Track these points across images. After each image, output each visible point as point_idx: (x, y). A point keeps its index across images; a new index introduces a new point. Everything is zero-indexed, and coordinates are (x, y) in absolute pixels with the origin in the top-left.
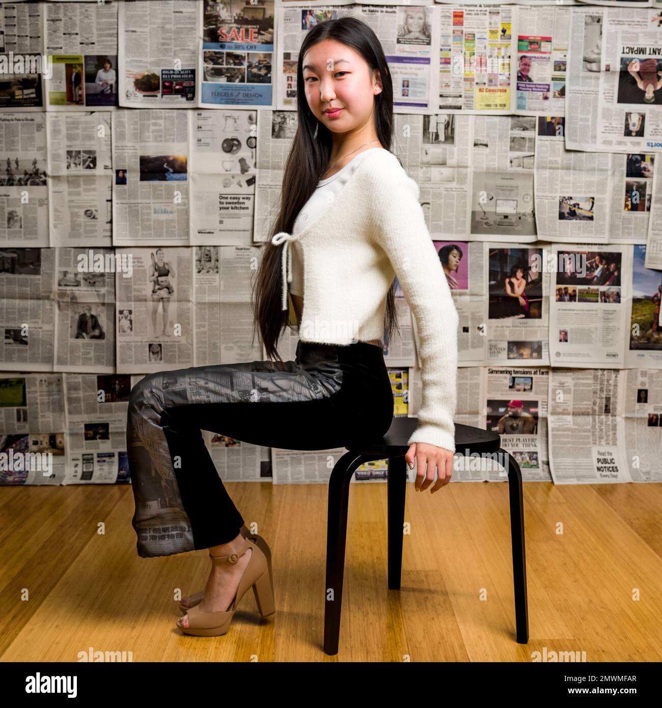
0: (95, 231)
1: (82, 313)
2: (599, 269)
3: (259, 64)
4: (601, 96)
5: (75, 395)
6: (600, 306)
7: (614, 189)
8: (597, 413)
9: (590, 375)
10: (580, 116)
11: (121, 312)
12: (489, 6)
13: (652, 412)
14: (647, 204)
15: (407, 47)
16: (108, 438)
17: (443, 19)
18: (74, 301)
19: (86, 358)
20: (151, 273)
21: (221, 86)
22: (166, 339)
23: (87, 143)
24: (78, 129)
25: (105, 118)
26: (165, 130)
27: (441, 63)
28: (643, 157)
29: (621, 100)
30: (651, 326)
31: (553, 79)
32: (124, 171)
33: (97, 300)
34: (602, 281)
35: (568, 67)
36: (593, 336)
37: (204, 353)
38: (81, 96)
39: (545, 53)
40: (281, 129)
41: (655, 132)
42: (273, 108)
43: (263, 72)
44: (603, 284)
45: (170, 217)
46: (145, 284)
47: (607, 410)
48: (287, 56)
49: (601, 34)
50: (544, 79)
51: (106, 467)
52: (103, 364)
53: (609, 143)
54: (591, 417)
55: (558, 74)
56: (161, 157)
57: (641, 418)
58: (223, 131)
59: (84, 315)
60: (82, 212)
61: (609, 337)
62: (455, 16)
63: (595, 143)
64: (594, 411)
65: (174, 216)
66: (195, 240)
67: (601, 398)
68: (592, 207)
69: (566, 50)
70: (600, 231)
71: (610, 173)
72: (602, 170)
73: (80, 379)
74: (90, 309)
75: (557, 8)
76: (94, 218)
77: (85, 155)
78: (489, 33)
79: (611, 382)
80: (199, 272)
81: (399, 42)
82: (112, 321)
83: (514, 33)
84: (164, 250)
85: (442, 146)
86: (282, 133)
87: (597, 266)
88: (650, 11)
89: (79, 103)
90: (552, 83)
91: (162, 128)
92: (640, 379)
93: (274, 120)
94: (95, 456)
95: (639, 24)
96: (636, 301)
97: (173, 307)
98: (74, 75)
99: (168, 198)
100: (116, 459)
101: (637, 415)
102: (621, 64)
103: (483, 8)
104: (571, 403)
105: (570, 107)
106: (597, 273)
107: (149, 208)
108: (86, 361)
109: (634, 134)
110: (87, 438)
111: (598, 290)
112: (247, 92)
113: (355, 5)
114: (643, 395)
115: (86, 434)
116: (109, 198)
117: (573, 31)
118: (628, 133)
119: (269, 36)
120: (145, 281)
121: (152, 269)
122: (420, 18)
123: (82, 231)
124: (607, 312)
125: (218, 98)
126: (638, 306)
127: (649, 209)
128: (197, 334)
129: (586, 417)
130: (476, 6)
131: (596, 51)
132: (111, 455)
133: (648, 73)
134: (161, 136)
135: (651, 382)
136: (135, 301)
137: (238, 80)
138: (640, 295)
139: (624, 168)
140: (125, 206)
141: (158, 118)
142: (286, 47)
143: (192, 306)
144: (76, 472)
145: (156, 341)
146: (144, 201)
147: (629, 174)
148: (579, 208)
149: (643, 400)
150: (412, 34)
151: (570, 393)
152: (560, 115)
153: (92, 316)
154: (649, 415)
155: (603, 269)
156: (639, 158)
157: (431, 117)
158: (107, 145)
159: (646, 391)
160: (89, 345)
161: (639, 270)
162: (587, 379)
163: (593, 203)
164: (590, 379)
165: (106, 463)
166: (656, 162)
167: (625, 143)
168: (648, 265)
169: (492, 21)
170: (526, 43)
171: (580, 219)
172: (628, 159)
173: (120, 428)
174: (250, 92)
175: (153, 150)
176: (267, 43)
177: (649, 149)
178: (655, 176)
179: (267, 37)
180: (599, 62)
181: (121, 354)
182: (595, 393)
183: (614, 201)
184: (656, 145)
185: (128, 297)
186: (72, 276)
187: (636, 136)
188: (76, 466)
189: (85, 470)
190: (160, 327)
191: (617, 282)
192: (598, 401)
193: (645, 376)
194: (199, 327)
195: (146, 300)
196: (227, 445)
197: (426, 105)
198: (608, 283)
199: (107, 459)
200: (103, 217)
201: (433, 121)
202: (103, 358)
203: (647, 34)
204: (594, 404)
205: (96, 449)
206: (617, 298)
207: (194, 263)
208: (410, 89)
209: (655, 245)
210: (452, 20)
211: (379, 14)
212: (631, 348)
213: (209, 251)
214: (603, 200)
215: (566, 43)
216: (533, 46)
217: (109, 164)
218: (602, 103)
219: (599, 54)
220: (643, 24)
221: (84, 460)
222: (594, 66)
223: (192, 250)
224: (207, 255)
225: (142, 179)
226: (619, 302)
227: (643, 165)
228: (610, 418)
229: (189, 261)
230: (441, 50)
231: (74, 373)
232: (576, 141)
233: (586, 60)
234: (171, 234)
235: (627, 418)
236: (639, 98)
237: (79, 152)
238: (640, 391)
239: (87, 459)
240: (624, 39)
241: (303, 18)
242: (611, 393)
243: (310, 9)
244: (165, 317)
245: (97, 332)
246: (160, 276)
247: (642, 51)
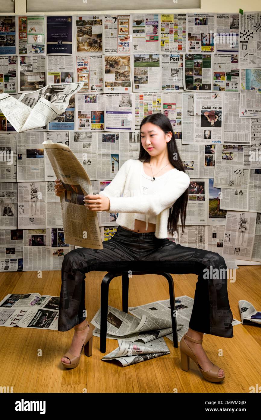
0: (11, 176)
1: (5, 207)
2: (196, 188)
3: (70, 115)
4: (195, 124)
5: (2, 237)
6: (197, 202)
7: (201, 158)
8: (197, 242)
9: (194, 228)
10: (187, 132)
11: (20, 206)
12: (152, 93)
13: (218, 242)
14: (213, 164)
15: (123, 108)
16: (14, 254)
17: (136, 98)
18: (2, 202)
19: (7, 223)
20: (31, 192)
21: (56, 123)
22: (36, 216)
23: (8, 144)
24: (4, 139)
25: (14, 135)
26: (36, 139)
27: (135, 114)
28: (211, 146)
29: (202, 125)
30: (217, 209)
31: (177, 119)
32: (21, 155)
33: (11, 202)
34: (198, 192)
35: (182, 114)
36: (195, 213)
37: (50, 221)
38: (5, 128)
39: (174, 109)
40: (78, 138)
41: (215, 137)
42: (74, 131)
43: (71, 118)
44: (198, 194)
45: (37, 171)
46: (28, 196)
47: (201, 241)
48: (80, 112)
49: (194, 102)
50: (174, 119)
51: (14, 265)
52: (13, 226)
53: (198, 141)
54: (195, 244)
55: (179, 116)
56: (34, 149)
57: (214, 244)
58: (57, 139)
59: (6, 207)
60: (5, 170)
61: (201, 214)
62: (140, 97)
63: (193, 141)
64: (196, 242)
65: (39, 170)
66: (47, 179)
67: (199, 237)
68: (193, 165)
69: (181, 108)
70: (196, 174)
71: (199, 152)
72: (196, 151)
73: (4, 231)
74: (8, 205)
75: (177, 93)
76: (10, 172)
77: (7, 149)
78: (153, 103)
79: (202, 230)
80: (48, 191)
81: (120, 106)
82: (16, 209)
83: (162, 102)
84: (35, 183)
85: (136, 143)
86: (78, 140)
87: (196, 187)
88: (211, 93)
89: (5, 130)
90: (177, 120)
91: (35, 138)
92: (213, 229)
93: (75, 135)
94: (10, 260)
95: (208, 98)
96: (210, 200)
97: (38, 204)
98: (3, 120)
99: (37, 164)
100: (17, 261)
101: (212, 243)
102: (202, 113)
103: (150, 94)
104: (187, 239)
105: (183, 128)
106: (196, 189)
107: (30, 168)
108: (7, 225)
109: (207, 138)
110: (7, 254)
111: (196, 196)
112: (65, 125)
113: (104, 93)
114: (215, 235)
115: (6, 252)
116: (15, 164)
117: (184, 101)
118: (205, 138)
119: (73, 105)
120: (28, 195)
121: (31, 190)
122: (128, 98)
123: (5, 176)
124: (200, 204)
125: (55, 128)
126: (212, 202)
127: (214, 165)
128: (47, 214)
129: (193, 244)
130: (148, 93)
131: (192, 108)
132: (15, 260)
133: (211, 116)
134: (34, 142)
135: (218, 230)
136: (24, 202)
137: (62, 121)
138: (212, 197)
139: (204, 151)
140: (22, 167)
141: (33, 135)
142: (79, 109)
143: (46, 204)
144: (2, 266)
145: (32, 217)
146: (28, 165)
147: (206, 153)
148: (188, 165)
149: (215, 237)
150: (125, 103)
151: (187, 235)
152: (180, 131)
153: (9, 208)
154: (217, 243)
155: (198, 188)
156: (210, 146)
157: (132, 133)
158: (15, 145)
159: (216, 234)
160: (8, 219)
161: (211, 188)
162: (193, 229)
163: (193, 163)
164: (194, 229)
165: (14, 263)
166: (216, 148)
167: (204, 141)
168: (214, 186)
169: (154, 98)
170: (167, 106)
171: (189, 170)
172: (205, 147)
173: (19, 249)
174: (66, 125)
175: (31, 147)
176: (72, 107)
177: (213, 143)
178: (216, 153)
179: (72, 105)
180: (194, 112)
181: (19, 222)
182: (196, 235)
183: (201, 163)
184: (216, 142)
185: (22, 201)
186: (2, 193)
187: (208, 139)
188: (3, 264)
189: (6, 266)
190: (34, 212)
191: (203, 193)
192: (198, 238)
193: (215, 228)
194: (48, 211)
195: (28, 202)
196: (59, 256)
197: (130, 129)
198: (200, 193)
199: (14, 261)
200: (13, 171)
201: (133, 134)
202: (13, 223)
203: (210, 102)
204: (196, 239)
205: (10, 258)
206: (204, 199)
207: (46, 187)
208: (124, 123)
209: (217, 179)
210: (139, 98)
211: (113, 97)
212: (209, 218)
213: (52, 183)
214: (197, 162)
215: (181, 105)
216: (169, 107)
217: (15, 152)
218: (195, 127)
219: (193, 109)
220: (209, 98)
221: (5, 262)
222: (192, 114)
223: (45, 184)
224: (51, 185)
225: (27, 157)
226: (204, 200)
227: (211, 149)
228: (203, 244)
229: (44, 187)
230: (135, 109)
231: (2, 229)
232: (186, 141)
233: (188, 111)
234: (38, 177)
235: (209, 244)
236: (209, 125)
237: (5, 148)
238: (213, 234)
239: (7, 262)
240: (202, 103)
241: (85, 99)
242: (203, 235)
243: (88, 95)
244: (35, 208)
245: (11, 214)
246: (34, 193)
247: (209, 108)
